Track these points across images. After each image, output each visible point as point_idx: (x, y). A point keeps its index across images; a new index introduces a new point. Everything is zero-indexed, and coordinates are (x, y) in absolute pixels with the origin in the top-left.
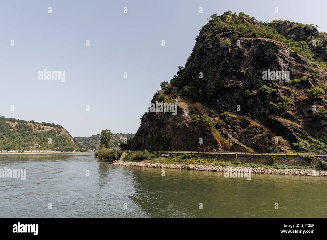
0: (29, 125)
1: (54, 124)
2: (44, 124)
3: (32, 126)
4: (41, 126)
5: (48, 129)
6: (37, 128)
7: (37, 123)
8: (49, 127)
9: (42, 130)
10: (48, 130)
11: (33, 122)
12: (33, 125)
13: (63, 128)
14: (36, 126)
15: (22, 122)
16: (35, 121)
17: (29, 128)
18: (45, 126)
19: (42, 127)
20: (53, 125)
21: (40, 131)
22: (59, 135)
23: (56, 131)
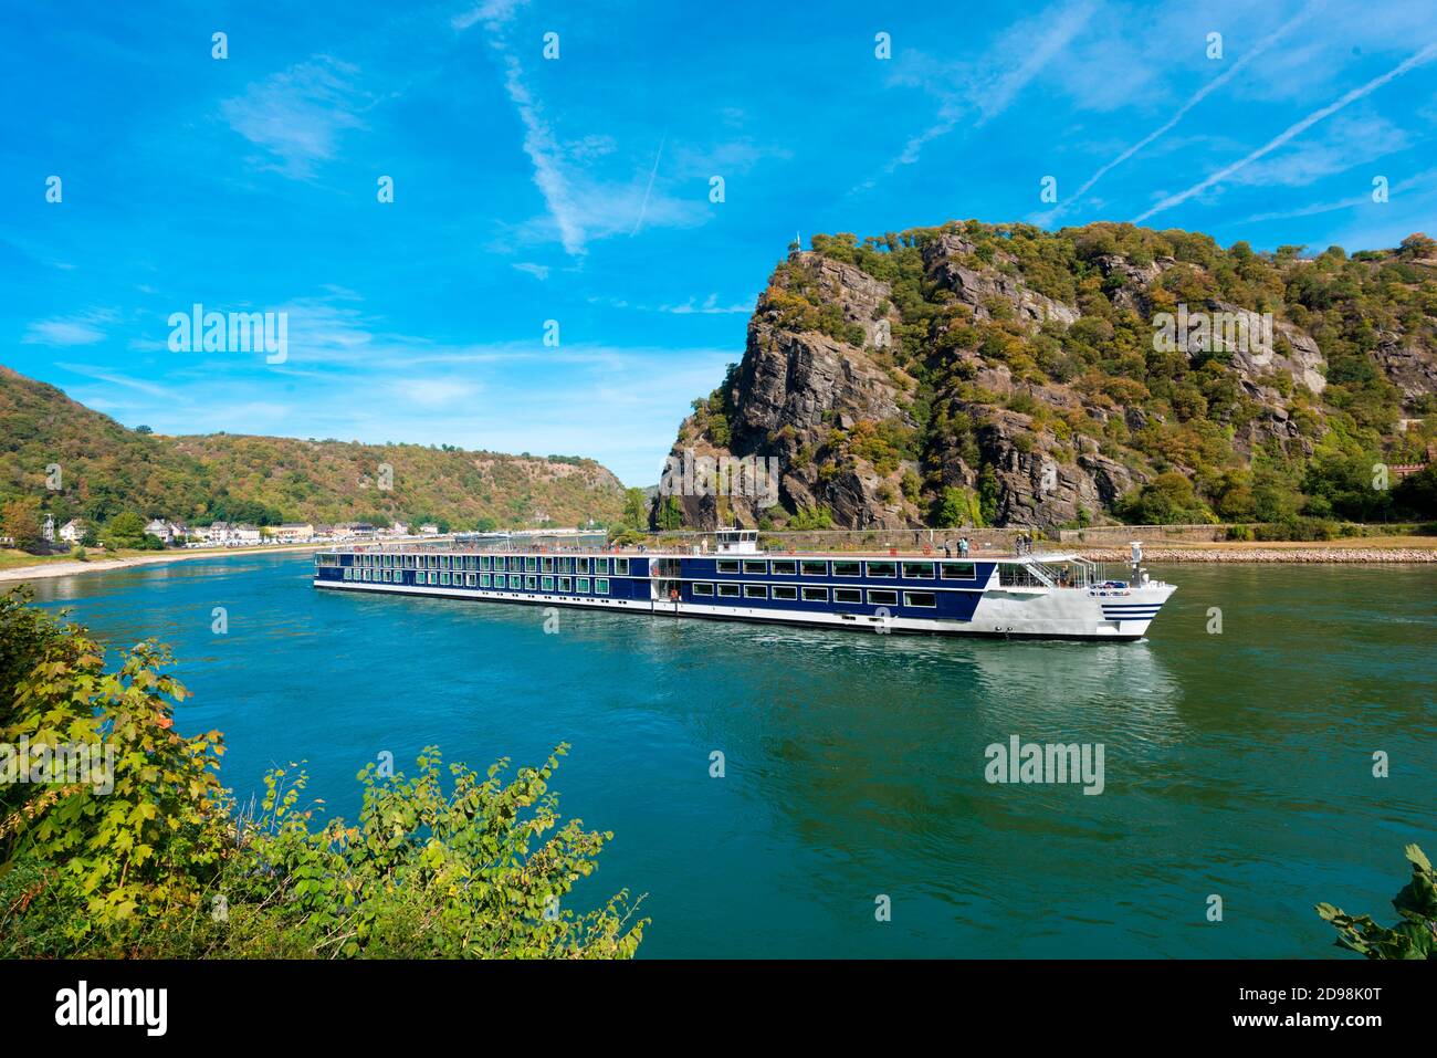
0: (518, 463)
1: (578, 458)
2: (554, 459)
3: (527, 467)
4: (547, 464)
5: (565, 470)
6: (537, 471)
7: (539, 459)
8: (566, 467)
9: (551, 476)
10: (566, 474)
11: (526, 456)
12: (528, 464)
13: (601, 467)
14: (536, 466)
15: (502, 458)
16: (532, 454)
17: (519, 475)
18: (556, 466)
19: (550, 467)
20: (575, 461)
21: (546, 479)
22: (592, 488)
23: (586, 478)
